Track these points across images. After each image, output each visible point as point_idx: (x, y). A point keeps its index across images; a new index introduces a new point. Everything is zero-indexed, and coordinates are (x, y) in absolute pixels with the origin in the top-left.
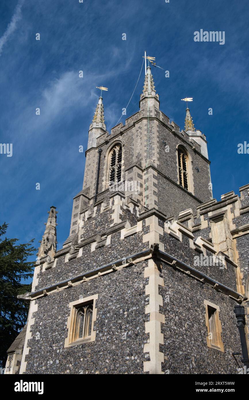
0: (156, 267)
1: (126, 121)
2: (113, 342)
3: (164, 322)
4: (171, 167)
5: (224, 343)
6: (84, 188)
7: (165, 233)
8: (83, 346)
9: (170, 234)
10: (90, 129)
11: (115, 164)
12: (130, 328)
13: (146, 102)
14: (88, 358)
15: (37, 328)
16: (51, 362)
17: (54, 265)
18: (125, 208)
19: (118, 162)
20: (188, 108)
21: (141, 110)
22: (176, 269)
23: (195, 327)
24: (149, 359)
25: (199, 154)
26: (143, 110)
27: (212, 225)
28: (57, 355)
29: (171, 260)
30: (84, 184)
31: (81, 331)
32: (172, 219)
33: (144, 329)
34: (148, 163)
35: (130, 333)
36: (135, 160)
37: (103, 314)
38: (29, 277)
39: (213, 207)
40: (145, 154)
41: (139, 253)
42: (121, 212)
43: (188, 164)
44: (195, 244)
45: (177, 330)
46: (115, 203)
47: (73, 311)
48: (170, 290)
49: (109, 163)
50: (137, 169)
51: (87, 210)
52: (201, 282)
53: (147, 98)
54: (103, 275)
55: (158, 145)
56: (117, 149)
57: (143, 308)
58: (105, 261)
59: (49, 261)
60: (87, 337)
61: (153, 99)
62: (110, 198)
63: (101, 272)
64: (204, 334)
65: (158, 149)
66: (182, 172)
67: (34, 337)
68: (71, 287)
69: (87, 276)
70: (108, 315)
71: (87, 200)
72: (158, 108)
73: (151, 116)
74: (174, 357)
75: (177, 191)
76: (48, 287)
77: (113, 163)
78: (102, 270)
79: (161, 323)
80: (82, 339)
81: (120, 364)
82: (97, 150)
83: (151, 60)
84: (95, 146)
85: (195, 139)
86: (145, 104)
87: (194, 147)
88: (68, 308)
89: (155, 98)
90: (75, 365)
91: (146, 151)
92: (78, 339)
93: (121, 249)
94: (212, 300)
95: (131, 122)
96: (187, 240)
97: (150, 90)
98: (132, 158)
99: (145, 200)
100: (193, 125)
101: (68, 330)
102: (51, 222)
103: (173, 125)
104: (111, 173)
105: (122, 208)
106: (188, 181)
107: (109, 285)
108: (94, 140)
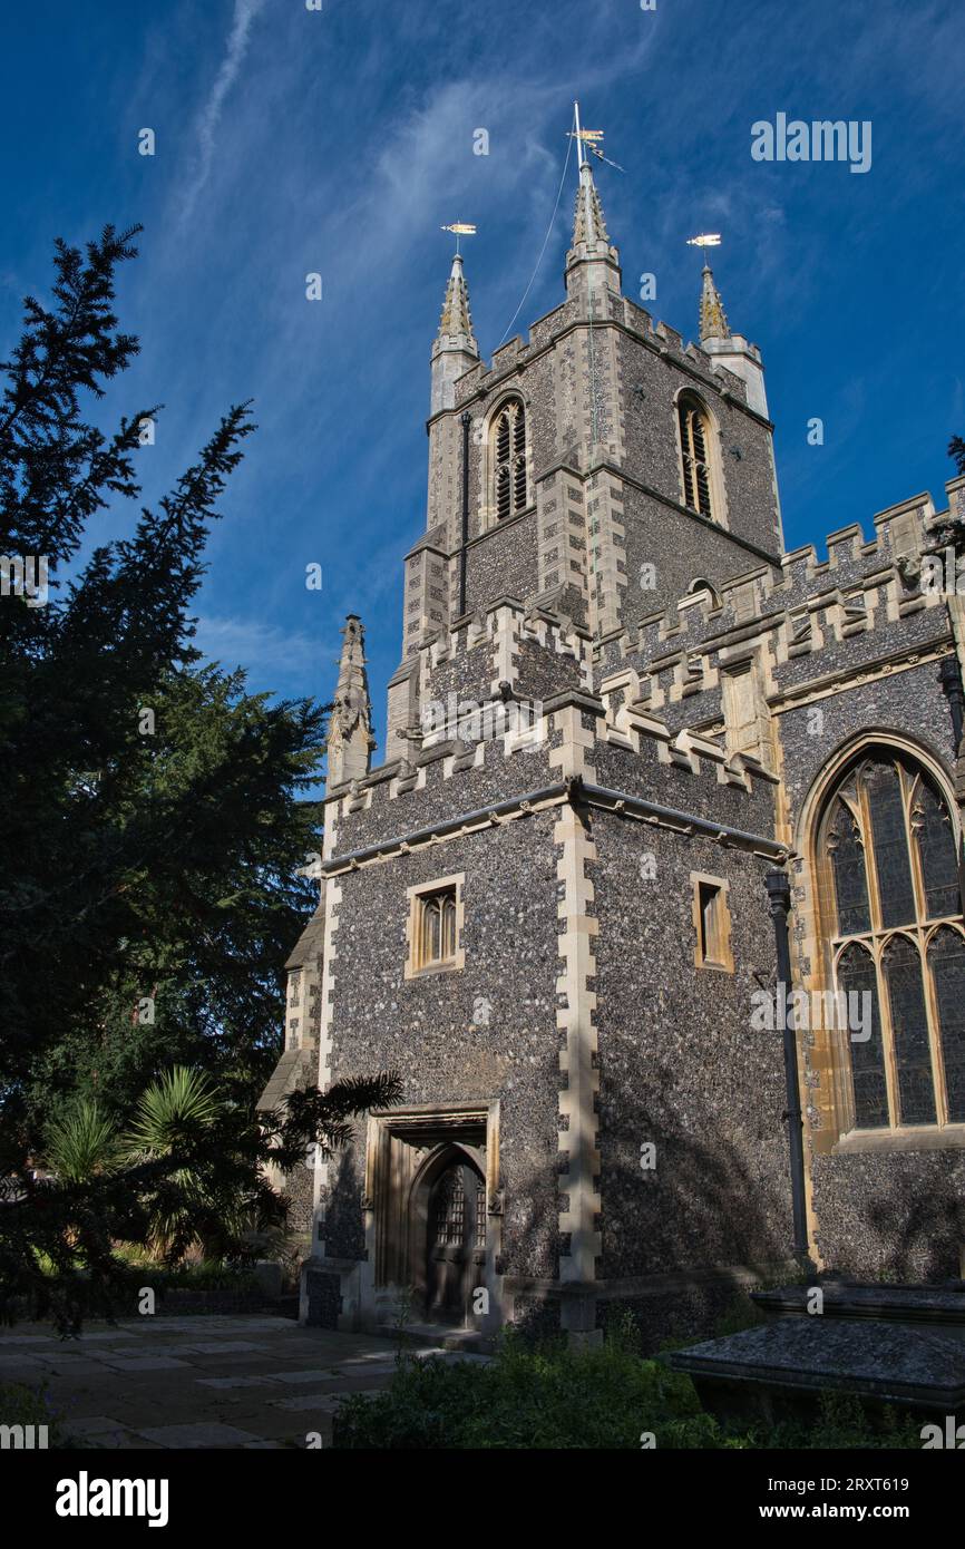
0: (579, 822)
1: (531, 332)
2: (498, 973)
3: (597, 933)
4: (662, 457)
5: (734, 954)
6: (430, 528)
7: (598, 743)
8: (442, 977)
9: (609, 743)
10: (434, 354)
11: (508, 456)
12: (531, 945)
13: (582, 275)
14: (454, 1000)
15: (345, 937)
16: (382, 1006)
17: (368, 804)
18: (525, 635)
19: (517, 450)
20: (706, 268)
21: (569, 299)
22: (623, 817)
23: (667, 932)
24: (566, 1006)
25: (741, 407)
26: (576, 300)
27: (726, 683)
28: (391, 992)
29: (613, 800)
30: (430, 516)
31: (436, 946)
32: (661, 619)
33: (557, 948)
34: (594, 456)
35: (530, 955)
36: (561, 448)
37: (477, 915)
38: (312, 784)
39: (730, 635)
40: (588, 431)
41: (543, 789)
42: (515, 648)
43: (711, 442)
44: (671, 749)
45: (627, 944)
46: (501, 627)
47: (416, 906)
48: (610, 864)
49: (491, 455)
50: (567, 475)
51: (434, 642)
52: (686, 834)
53: (584, 261)
54: (473, 833)
55: (621, 399)
56: (511, 413)
57: (554, 906)
58: (476, 803)
59: (354, 792)
60: (449, 958)
61: (603, 266)
62: (488, 613)
63: (468, 826)
64: (688, 944)
65: (622, 413)
66: (694, 465)
67: (341, 956)
68: (407, 854)
69: (440, 833)
70: (487, 917)
71: (441, 561)
72: (616, 288)
73: (600, 316)
74: (618, 997)
75: (679, 524)
76: (360, 851)
77: (504, 455)
78: (470, 822)
79: (590, 935)
80: (439, 961)
81: (513, 1014)
82: (457, 417)
83: (592, 141)
84: (451, 405)
85: (727, 362)
86: (579, 280)
87: (724, 390)
88: (405, 899)
89: (608, 262)
90: (429, 1012)
91: (588, 421)
92: (432, 962)
93: (507, 777)
94: (711, 868)
95: (544, 334)
96: (651, 745)
97: (591, 238)
98: (553, 441)
99: (591, 559)
100: (724, 317)
101: (408, 945)
102: (351, 658)
103: (663, 334)
104: (500, 481)
105: (516, 638)
106: (709, 490)
107: (486, 854)
108: (447, 386)
